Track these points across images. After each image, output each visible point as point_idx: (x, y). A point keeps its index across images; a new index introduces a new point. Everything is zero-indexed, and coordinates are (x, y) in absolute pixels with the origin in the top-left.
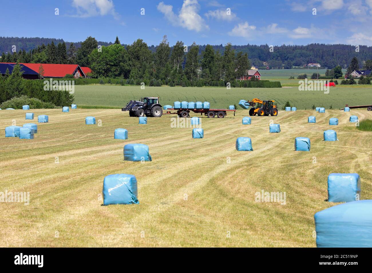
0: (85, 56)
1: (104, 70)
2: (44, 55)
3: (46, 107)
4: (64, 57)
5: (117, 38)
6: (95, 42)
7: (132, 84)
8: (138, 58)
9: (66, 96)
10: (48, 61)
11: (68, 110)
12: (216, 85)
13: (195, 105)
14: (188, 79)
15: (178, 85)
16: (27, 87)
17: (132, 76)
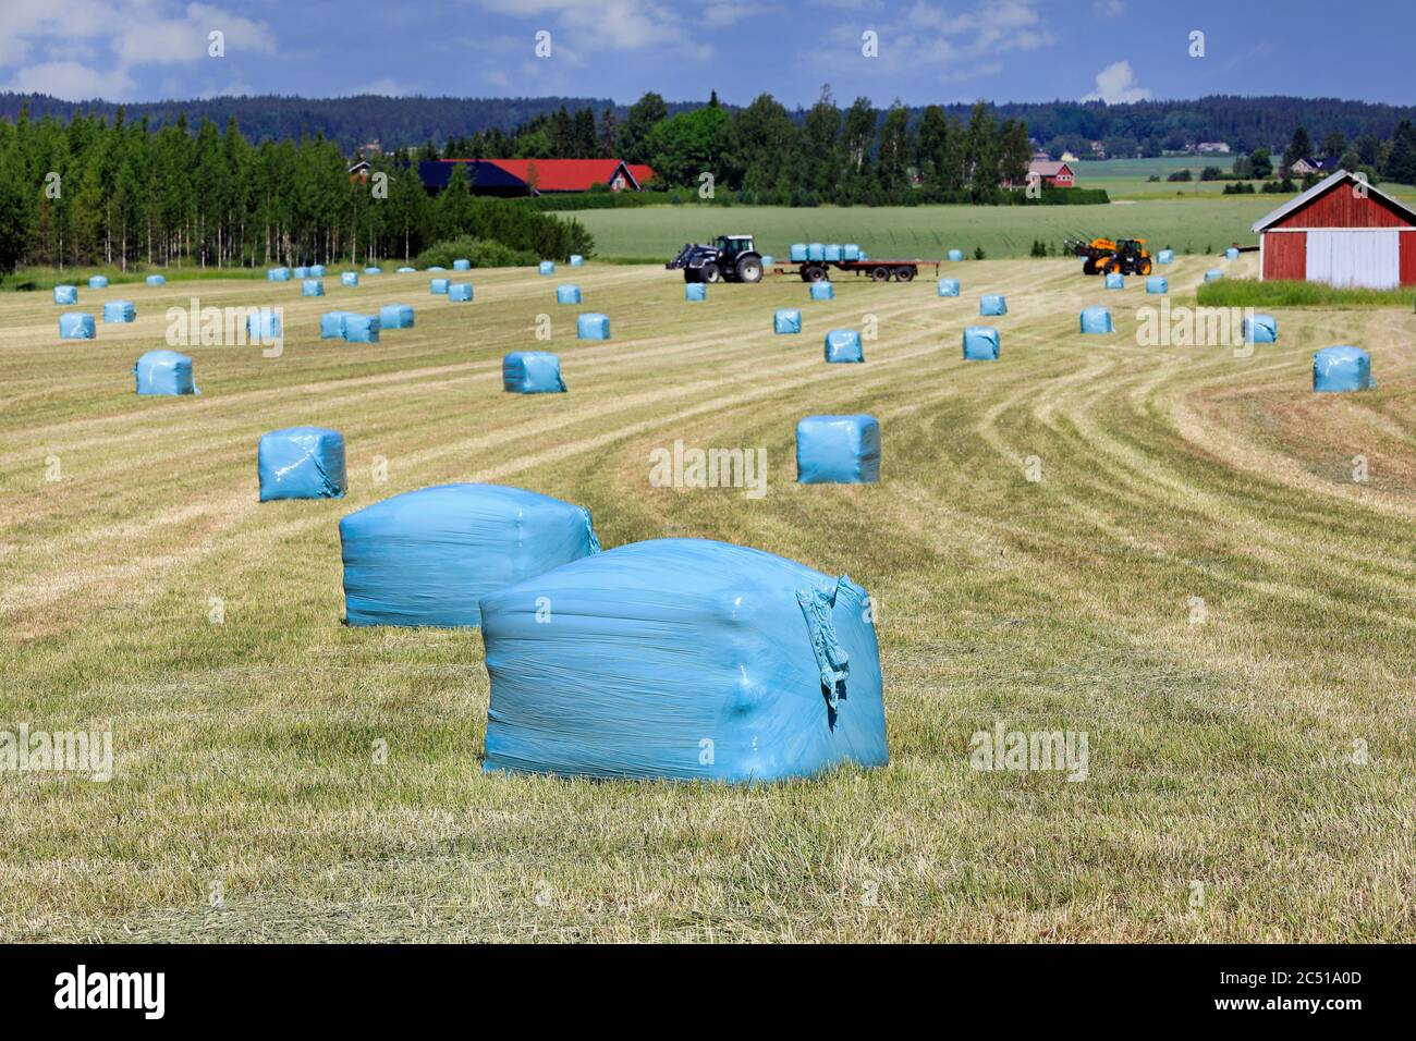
0: (639, 139)
1: (683, 171)
2: (542, 138)
3: (521, 264)
4: (591, 143)
5: (714, 94)
6: (661, 104)
7: (748, 201)
8: (761, 140)
9: (574, 236)
10: (554, 153)
11: (552, 269)
12: (952, 201)
13: (842, 252)
14: (885, 188)
15: (859, 202)
16: (483, 217)
17: (748, 184)
